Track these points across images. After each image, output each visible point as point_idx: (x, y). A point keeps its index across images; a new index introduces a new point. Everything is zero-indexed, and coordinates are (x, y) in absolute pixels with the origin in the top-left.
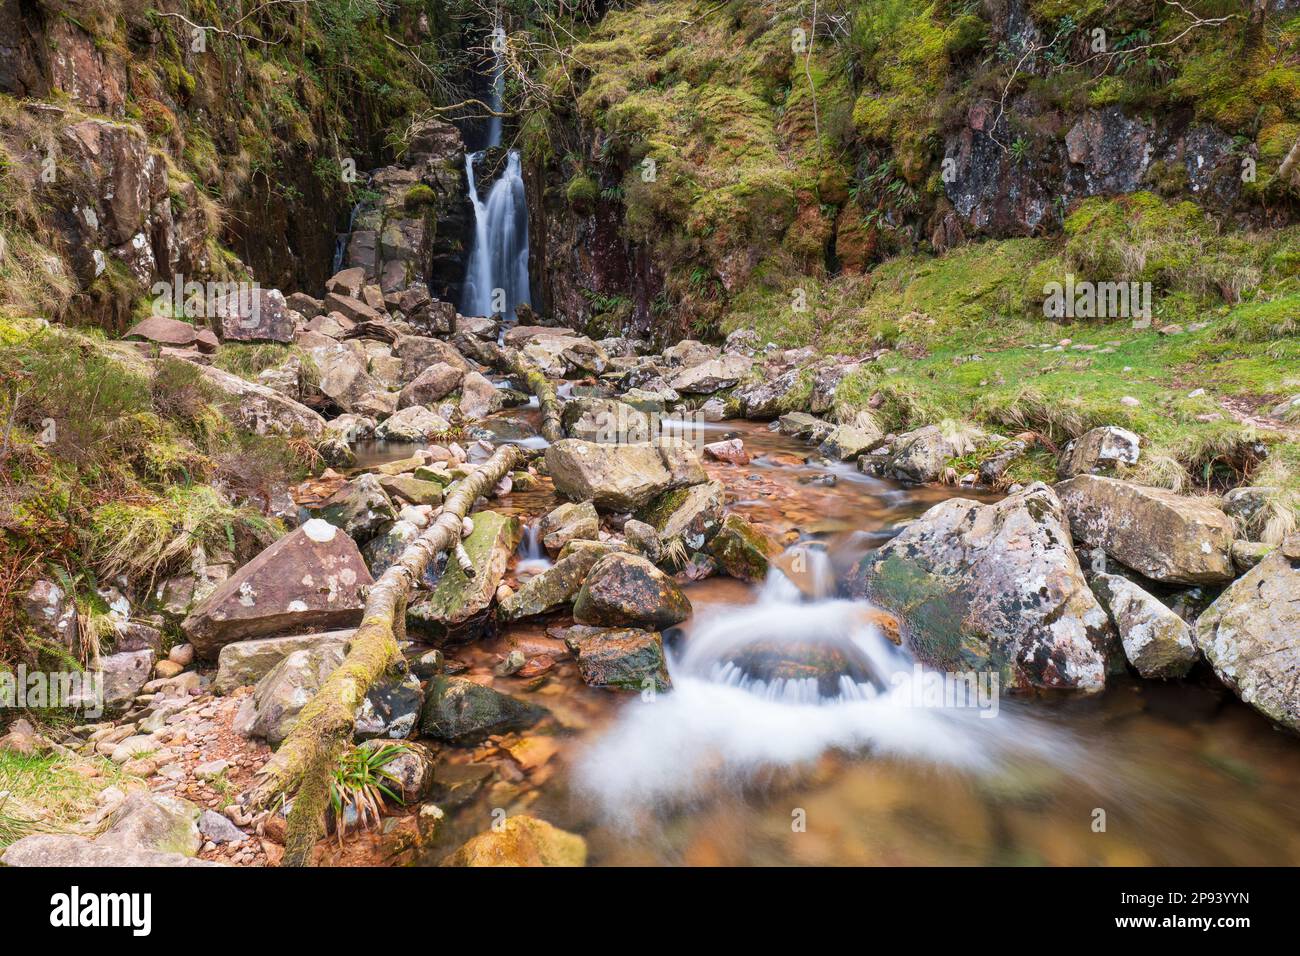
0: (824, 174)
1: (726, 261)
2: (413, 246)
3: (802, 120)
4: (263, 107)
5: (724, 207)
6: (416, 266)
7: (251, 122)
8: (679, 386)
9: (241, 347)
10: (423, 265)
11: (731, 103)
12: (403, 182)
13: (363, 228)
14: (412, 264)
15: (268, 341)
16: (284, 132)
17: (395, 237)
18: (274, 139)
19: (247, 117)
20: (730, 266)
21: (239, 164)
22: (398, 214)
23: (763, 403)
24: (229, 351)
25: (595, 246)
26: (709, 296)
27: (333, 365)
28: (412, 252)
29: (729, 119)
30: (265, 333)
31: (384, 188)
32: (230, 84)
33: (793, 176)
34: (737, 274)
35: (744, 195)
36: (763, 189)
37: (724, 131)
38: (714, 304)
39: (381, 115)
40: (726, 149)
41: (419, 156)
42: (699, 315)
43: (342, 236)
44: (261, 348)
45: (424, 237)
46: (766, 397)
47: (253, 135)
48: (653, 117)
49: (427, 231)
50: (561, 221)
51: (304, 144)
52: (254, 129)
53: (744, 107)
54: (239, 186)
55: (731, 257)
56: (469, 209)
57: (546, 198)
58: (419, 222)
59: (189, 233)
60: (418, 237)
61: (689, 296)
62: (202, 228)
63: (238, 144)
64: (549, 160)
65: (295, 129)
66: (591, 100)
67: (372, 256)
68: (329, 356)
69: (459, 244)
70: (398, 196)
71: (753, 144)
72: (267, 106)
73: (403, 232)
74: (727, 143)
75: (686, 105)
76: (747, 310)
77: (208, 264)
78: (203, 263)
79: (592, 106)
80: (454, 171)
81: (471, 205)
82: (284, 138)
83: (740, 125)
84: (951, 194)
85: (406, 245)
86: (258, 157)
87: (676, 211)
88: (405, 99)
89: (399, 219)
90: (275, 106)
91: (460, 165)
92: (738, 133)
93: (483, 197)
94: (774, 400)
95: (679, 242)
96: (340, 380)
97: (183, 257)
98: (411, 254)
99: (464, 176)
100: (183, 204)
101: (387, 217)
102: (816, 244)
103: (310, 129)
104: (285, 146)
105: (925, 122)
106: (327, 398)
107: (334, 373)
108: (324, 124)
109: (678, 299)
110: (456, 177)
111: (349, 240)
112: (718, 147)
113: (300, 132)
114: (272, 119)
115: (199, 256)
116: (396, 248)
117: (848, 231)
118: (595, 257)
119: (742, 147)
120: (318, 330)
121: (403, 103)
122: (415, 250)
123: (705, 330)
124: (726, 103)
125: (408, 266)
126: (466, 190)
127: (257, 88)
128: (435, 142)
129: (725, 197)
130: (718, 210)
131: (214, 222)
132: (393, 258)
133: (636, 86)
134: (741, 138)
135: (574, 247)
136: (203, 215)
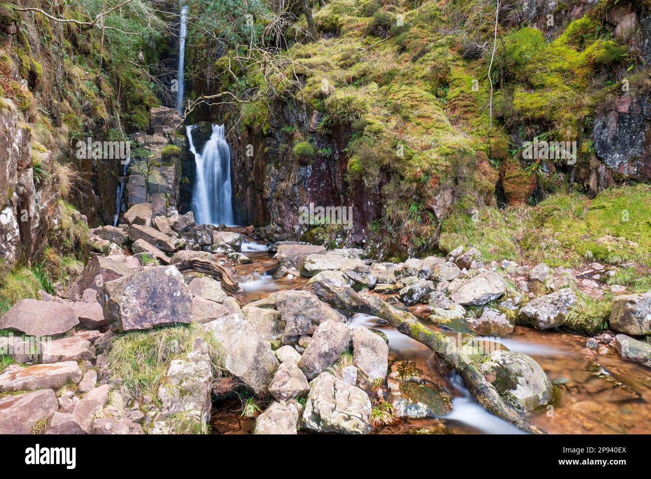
0: (493, 140)
1: (436, 198)
2: (169, 183)
3: (465, 106)
4: (75, 95)
5: (435, 163)
6: (171, 196)
7: (67, 104)
8: (463, 302)
9: (142, 337)
10: (175, 195)
11: (416, 96)
12: (158, 143)
13: (136, 173)
14: (169, 195)
15: (171, 325)
16: (89, 111)
17: (156, 178)
18: (84, 116)
19: (65, 101)
20: (441, 201)
21: (61, 132)
22: (157, 164)
23: (552, 317)
24: (129, 345)
25: (311, 185)
26: (424, 221)
27: (234, 337)
28: (168, 187)
29: (416, 105)
30: (166, 317)
31: (147, 147)
32: (55, 77)
33: (472, 142)
34: (444, 207)
35: (447, 154)
36: (460, 151)
37: (416, 113)
38: (429, 227)
39: (130, 104)
40: (418, 124)
41: (156, 128)
42: (418, 235)
43: (121, 179)
44: (164, 333)
45: (175, 177)
46: (552, 313)
47: (69, 112)
48: (363, 104)
49: (177, 174)
50: (278, 168)
51: (102, 119)
52: (70, 109)
53: (424, 98)
54: (62, 149)
55: (439, 196)
56: (192, 158)
57: (266, 154)
58: (171, 168)
59: (46, 198)
60: (172, 177)
61: (409, 222)
62: (56, 191)
63: (60, 119)
64: (267, 130)
65: (95, 109)
66: (309, 93)
67: (144, 191)
68: (229, 329)
69: (187, 179)
70: (156, 152)
71: (437, 121)
72: (78, 94)
73: (162, 174)
74: (419, 121)
75: (380, 97)
76: (456, 231)
77: (60, 222)
78: (56, 222)
79: (310, 97)
80: (182, 136)
81: (194, 156)
82: (89, 115)
83: (425, 109)
84: (600, 154)
85: (164, 183)
86: (74, 128)
87: (397, 165)
88: (142, 94)
89: (158, 166)
90: (83, 93)
91: (184, 132)
92: (427, 114)
93: (199, 150)
94: (560, 315)
95: (404, 186)
96: (243, 355)
97: (42, 221)
98: (168, 189)
99: (187, 138)
100: (44, 172)
101: (151, 165)
102: (493, 186)
103: (105, 109)
104: (91, 120)
105: (580, 107)
106: (235, 378)
107: (236, 348)
108: (111, 106)
109: (399, 223)
110: (183, 139)
111: (126, 181)
112: (413, 123)
113: (99, 111)
114: (81, 102)
115: (53, 215)
116: (158, 185)
117: (514, 177)
118: (311, 192)
119: (430, 123)
120: (200, 294)
121: (141, 97)
122: (171, 186)
123: (423, 245)
124: (412, 95)
125: (166, 197)
126: (188, 147)
127: (70, 81)
128: (166, 119)
129: (435, 156)
130: (431, 165)
131: (65, 185)
132: (156, 191)
133: (340, 84)
134: (429, 117)
135: (294, 185)
136: (58, 180)
